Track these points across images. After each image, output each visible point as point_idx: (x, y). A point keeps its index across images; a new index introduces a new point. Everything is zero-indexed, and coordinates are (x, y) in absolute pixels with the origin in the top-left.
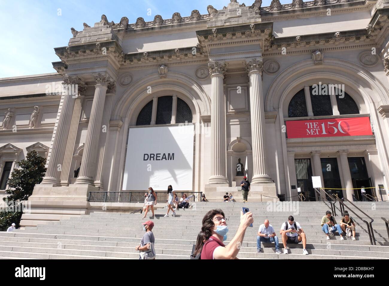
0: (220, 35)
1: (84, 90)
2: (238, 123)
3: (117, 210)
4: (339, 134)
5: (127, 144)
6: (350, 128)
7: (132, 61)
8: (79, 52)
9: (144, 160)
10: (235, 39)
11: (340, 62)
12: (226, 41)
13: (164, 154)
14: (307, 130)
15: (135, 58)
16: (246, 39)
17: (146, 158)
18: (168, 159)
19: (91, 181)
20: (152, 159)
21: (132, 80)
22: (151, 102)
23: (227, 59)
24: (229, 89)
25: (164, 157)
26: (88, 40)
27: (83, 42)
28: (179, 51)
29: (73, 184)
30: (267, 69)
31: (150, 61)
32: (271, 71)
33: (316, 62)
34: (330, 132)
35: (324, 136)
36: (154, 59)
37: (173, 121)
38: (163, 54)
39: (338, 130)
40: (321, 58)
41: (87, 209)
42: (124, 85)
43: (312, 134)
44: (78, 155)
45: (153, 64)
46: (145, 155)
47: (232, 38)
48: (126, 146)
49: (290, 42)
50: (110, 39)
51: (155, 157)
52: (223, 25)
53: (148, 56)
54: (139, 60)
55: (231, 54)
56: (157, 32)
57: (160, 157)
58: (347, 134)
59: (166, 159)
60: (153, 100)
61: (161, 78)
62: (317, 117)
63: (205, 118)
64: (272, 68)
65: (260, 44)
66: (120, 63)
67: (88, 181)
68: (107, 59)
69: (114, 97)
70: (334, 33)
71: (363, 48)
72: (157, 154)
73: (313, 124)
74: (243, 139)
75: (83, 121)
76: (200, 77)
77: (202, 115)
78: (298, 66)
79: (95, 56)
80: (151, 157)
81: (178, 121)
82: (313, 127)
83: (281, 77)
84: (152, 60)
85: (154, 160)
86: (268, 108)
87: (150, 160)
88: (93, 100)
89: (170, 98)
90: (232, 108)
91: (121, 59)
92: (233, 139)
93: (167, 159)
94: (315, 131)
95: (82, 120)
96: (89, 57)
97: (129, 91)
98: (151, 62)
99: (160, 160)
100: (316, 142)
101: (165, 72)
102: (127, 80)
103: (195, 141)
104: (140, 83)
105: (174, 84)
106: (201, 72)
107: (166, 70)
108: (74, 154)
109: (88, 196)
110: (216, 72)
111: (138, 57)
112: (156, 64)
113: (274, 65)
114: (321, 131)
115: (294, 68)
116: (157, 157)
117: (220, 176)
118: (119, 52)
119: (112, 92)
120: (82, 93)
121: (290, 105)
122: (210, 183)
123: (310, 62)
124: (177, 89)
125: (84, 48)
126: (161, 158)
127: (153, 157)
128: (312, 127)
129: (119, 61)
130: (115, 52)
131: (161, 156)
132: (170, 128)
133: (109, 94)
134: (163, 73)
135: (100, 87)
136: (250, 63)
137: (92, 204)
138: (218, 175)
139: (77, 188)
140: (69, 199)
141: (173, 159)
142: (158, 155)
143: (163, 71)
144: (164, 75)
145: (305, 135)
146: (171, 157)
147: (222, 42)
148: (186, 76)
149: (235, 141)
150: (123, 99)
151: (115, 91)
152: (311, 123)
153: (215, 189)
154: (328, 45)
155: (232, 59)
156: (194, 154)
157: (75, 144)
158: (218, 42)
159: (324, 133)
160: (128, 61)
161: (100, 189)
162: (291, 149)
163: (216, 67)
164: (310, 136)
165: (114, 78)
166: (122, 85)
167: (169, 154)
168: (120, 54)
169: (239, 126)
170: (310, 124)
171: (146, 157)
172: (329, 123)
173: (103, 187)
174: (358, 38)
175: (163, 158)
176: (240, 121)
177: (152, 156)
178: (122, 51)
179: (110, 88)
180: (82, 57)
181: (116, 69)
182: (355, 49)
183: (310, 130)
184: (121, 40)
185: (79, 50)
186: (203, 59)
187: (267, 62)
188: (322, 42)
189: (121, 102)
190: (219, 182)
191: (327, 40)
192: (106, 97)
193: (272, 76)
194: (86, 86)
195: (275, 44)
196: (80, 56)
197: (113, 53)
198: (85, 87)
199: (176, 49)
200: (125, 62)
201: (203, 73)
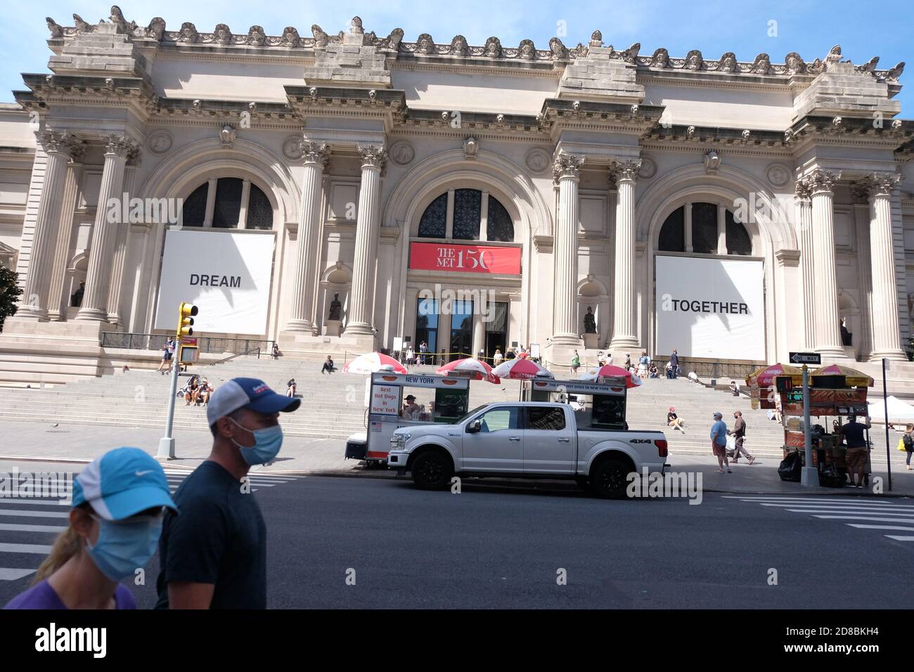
0: (322, 99)
1: (81, 154)
2: (338, 239)
3: (147, 360)
4: (479, 269)
5: (162, 255)
6: (495, 261)
7: (171, 111)
8: (72, 88)
9: (191, 284)
10: (345, 108)
11: (500, 161)
12: (333, 109)
13: (225, 277)
14: (439, 259)
15: (177, 107)
16: (363, 111)
17: (194, 281)
18: (231, 286)
19: (103, 316)
20: (204, 283)
21: (171, 145)
22: (205, 186)
23: (330, 140)
24: (333, 183)
25: (224, 281)
26: (89, 65)
27: (77, 67)
28: (256, 107)
29: (73, 319)
30: (395, 155)
31: (204, 115)
32: (401, 161)
33: (467, 156)
34: (468, 266)
35: (460, 270)
36: (213, 113)
37: (242, 224)
38: (229, 108)
39: (479, 264)
40: (475, 150)
41: (99, 357)
42: (156, 152)
43: (444, 265)
44: (74, 268)
45: (210, 121)
46: (192, 275)
47: (340, 106)
48: (161, 260)
49: (432, 120)
50: (130, 70)
51: (210, 281)
52: (330, 78)
53: (201, 107)
54: (185, 112)
55: (337, 132)
56: (220, 57)
57: (217, 281)
58: (487, 271)
59: (227, 286)
60: (207, 183)
61: (224, 148)
62: (456, 241)
63: (291, 227)
64: (403, 155)
65: (383, 121)
66: (150, 112)
67: (99, 316)
68: (126, 107)
69: (139, 171)
70: (496, 115)
71: (534, 143)
72: (213, 276)
73: (448, 251)
74: (346, 266)
75: (83, 210)
76: (289, 155)
77: (288, 222)
78: (442, 158)
79: (104, 98)
80: (202, 280)
81: (250, 225)
82: (447, 255)
83: (414, 172)
84: (208, 113)
85: (207, 285)
86: (388, 222)
87: (201, 284)
88: (102, 174)
89: (239, 182)
90: (335, 216)
91: (152, 107)
92: (331, 263)
93: (229, 285)
94: (449, 262)
95: (79, 208)
96: (91, 98)
97: (166, 165)
98: (205, 117)
99: (217, 285)
100: (447, 278)
101: (230, 138)
102: (162, 144)
103: (274, 260)
104: (185, 152)
105: (246, 160)
106: (292, 148)
107: (233, 136)
108: (67, 267)
109: (100, 338)
110: (311, 160)
111: (184, 106)
112: (215, 121)
113: (407, 151)
114: (456, 263)
115: (435, 160)
116: (212, 280)
117: (302, 319)
118: (147, 96)
119: (135, 165)
120: (77, 158)
121: (425, 216)
122: (289, 329)
123: (459, 154)
124: (250, 169)
125: (82, 84)
126: (219, 283)
127: (206, 281)
128: (445, 256)
129: (147, 109)
130: (140, 97)
131: (220, 279)
132: (234, 236)
133: (129, 167)
134: (227, 140)
135: (114, 159)
136: (364, 152)
137: (108, 351)
138: (299, 319)
139: (81, 326)
140: (70, 341)
141: (239, 286)
142: (214, 278)
143: (228, 137)
144: (230, 145)
145: (434, 266)
146: (236, 282)
147: (325, 109)
148: (265, 151)
149: (332, 268)
150: (155, 177)
151: (140, 161)
152: (445, 249)
153: (293, 338)
154: (486, 132)
155: (339, 140)
156: (272, 280)
157: (69, 251)
158: (318, 108)
159: (460, 265)
160: (164, 111)
161: (118, 327)
162: (413, 285)
163: (313, 150)
164: (441, 268)
165: (139, 139)
166: (154, 151)
167: (232, 278)
168: (151, 98)
169: (339, 244)
170: (443, 251)
171: (195, 279)
172: (469, 252)
173: (122, 323)
174: (527, 129)
175: (222, 283)
176: (341, 238)
177: (205, 278)
178: (154, 94)
179: (133, 157)
180: (77, 97)
181: (143, 121)
182: (523, 142)
183: (442, 259)
184: (150, 62)
185: (72, 84)
186: (297, 125)
187: (397, 144)
188: (479, 125)
189: (151, 183)
190: (299, 329)
191: (486, 123)
192: (126, 171)
193: (402, 169)
194: (85, 145)
195: (411, 118)
196: (74, 94)
197: (138, 99)
198: (82, 147)
199: (251, 102)
200: (159, 111)
201: (294, 148)
